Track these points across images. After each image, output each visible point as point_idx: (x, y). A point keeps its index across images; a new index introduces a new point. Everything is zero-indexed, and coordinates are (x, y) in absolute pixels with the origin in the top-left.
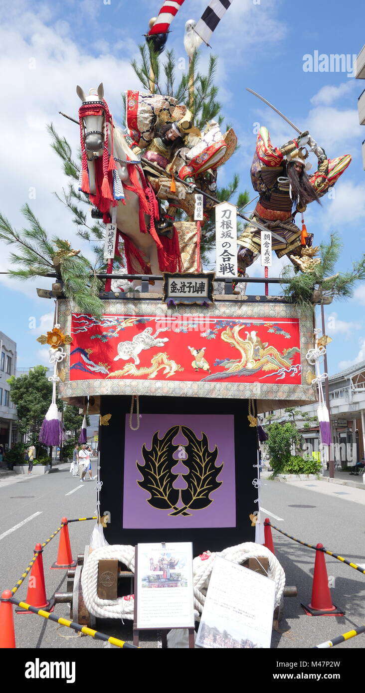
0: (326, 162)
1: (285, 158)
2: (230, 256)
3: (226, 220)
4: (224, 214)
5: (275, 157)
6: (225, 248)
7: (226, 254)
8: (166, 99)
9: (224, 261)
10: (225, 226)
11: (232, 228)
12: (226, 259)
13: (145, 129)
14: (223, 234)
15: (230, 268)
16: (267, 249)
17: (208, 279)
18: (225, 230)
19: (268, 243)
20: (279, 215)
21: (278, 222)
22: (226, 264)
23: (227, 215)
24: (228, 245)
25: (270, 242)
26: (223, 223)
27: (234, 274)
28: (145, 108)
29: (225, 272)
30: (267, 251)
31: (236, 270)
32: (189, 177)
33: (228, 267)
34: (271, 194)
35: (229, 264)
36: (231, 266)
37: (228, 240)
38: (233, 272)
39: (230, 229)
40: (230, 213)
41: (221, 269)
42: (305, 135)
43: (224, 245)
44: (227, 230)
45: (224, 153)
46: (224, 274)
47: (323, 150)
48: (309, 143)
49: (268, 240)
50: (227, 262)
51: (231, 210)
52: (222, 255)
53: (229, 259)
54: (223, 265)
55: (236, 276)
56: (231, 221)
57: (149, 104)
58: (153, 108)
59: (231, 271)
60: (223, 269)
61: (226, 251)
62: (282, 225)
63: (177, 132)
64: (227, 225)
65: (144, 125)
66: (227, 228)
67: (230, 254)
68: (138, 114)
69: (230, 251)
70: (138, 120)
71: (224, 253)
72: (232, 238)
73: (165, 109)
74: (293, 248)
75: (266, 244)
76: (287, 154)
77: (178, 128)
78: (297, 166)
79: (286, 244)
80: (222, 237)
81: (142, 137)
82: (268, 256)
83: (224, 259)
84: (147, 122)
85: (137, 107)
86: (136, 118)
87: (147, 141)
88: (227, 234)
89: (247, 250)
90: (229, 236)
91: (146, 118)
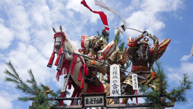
0: (156, 40)
1: (138, 43)
2: (117, 86)
3: (114, 71)
4: (114, 69)
5: (133, 42)
6: (114, 83)
7: (115, 85)
8: (95, 37)
9: (114, 89)
10: (114, 74)
11: (118, 74)
12: (115, 88)
13: (87, 46)
14: (113, 77)
15: (117, 92)
16: (135, 81)
17: (103, 96)
18: (114, 75)
19: (136, 79)
20: (141, 68)
21: (141, 70)
22: (115, 90)
23: (115, 69)
24: (116, 81)
25: (137, 78)
26: (113, 72)
27: (119, 94)
28: (87, 40)
29: (115, 94)
30: (135, 83)
31: (120, 93)
32: (102, 59)
33: (116, 91)
34: (135, 59)
35: (117, 90)
36: (117, 91)
37: (116, 79)
38: (118, 93)
39: (116, 74)
40: (117, 68)
41: (112, 93)
42: (145, 32)
43: (114, 82)
44: (115, 75)
45: (114, 47)
46: (114, 95)
47: (154, 36)
48: (148, 35)
49: (135, 78)
50: (115, 89)
51: (117, 67)
52: (113, 86)
53: (116, 88)
54: (113, 90)
55: (120, 95)
56: (117, 71)
57: (88, 39)
58: (90, 40)
59: (117, 93)
60: (114, 92)
61: (115, 84)
62: (143, 72)
63: (97, 44)
64: (115, 73)
65: (86, 45)
66: (115, 74)
67: (117, 85)
68: (84, 42)
69: (117, 84)
70: (84, 44)
71: (114, 85)
72: (118, 78)
73: (95, 40)
74: (150, 81)
75: (135, 80)
76: (139, 41)
77: (98, 43)
78: (144, 45)
79: (146, 80)
80: (113, 78)
81: (86, 50)
82: (136, 85)
83: (114, 88)
84: (87, 44)
85: (84, 40)
86: (84, 43)
87: (88, 51)
88: (115, 77)
89: (127, 85)
90: (116, 78)
91: (87, 43)
